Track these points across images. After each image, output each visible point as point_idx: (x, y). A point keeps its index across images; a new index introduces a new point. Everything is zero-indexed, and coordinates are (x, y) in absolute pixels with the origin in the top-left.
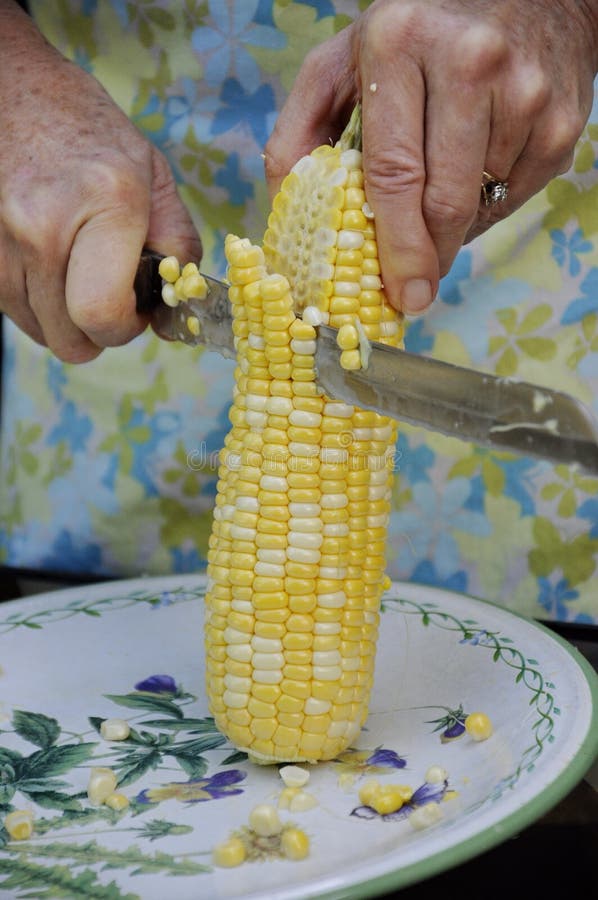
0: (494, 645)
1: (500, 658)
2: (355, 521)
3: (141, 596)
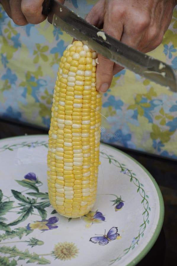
0: (130, 175)
1: (132, 181)
2: (92, 151)
3: (25, 144)
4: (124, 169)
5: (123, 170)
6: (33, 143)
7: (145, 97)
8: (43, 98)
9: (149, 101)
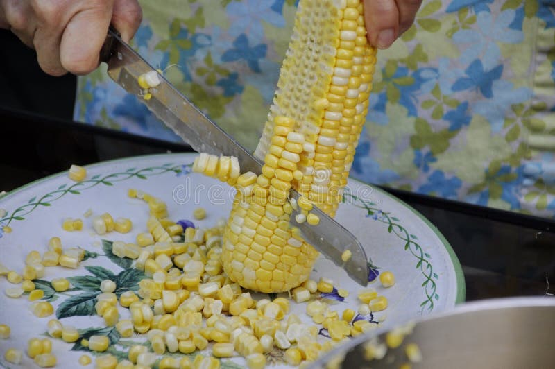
0: (388, 221)
3: (170, 167)
4: (373, 211)
5: (370, 213)
6: (184, 166)
7: (404, 65)
8: (200, 71)
9: (410, 72)
